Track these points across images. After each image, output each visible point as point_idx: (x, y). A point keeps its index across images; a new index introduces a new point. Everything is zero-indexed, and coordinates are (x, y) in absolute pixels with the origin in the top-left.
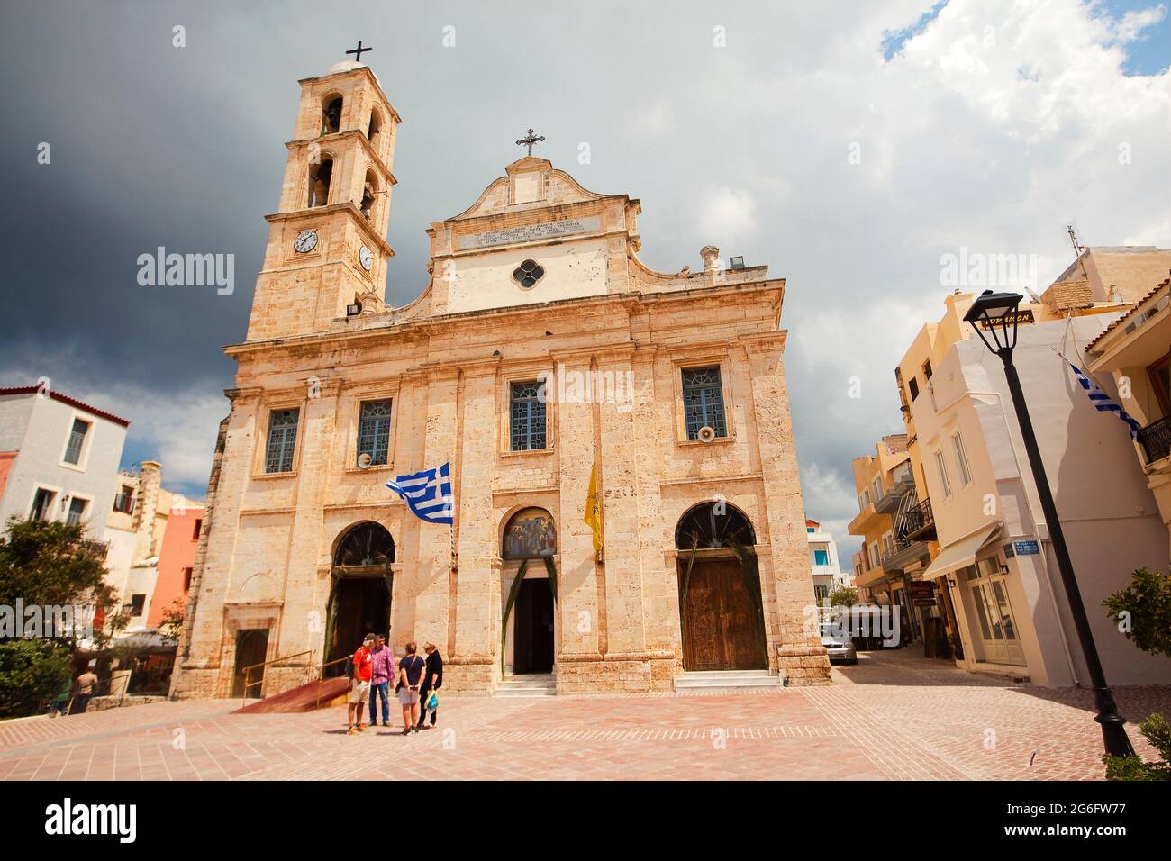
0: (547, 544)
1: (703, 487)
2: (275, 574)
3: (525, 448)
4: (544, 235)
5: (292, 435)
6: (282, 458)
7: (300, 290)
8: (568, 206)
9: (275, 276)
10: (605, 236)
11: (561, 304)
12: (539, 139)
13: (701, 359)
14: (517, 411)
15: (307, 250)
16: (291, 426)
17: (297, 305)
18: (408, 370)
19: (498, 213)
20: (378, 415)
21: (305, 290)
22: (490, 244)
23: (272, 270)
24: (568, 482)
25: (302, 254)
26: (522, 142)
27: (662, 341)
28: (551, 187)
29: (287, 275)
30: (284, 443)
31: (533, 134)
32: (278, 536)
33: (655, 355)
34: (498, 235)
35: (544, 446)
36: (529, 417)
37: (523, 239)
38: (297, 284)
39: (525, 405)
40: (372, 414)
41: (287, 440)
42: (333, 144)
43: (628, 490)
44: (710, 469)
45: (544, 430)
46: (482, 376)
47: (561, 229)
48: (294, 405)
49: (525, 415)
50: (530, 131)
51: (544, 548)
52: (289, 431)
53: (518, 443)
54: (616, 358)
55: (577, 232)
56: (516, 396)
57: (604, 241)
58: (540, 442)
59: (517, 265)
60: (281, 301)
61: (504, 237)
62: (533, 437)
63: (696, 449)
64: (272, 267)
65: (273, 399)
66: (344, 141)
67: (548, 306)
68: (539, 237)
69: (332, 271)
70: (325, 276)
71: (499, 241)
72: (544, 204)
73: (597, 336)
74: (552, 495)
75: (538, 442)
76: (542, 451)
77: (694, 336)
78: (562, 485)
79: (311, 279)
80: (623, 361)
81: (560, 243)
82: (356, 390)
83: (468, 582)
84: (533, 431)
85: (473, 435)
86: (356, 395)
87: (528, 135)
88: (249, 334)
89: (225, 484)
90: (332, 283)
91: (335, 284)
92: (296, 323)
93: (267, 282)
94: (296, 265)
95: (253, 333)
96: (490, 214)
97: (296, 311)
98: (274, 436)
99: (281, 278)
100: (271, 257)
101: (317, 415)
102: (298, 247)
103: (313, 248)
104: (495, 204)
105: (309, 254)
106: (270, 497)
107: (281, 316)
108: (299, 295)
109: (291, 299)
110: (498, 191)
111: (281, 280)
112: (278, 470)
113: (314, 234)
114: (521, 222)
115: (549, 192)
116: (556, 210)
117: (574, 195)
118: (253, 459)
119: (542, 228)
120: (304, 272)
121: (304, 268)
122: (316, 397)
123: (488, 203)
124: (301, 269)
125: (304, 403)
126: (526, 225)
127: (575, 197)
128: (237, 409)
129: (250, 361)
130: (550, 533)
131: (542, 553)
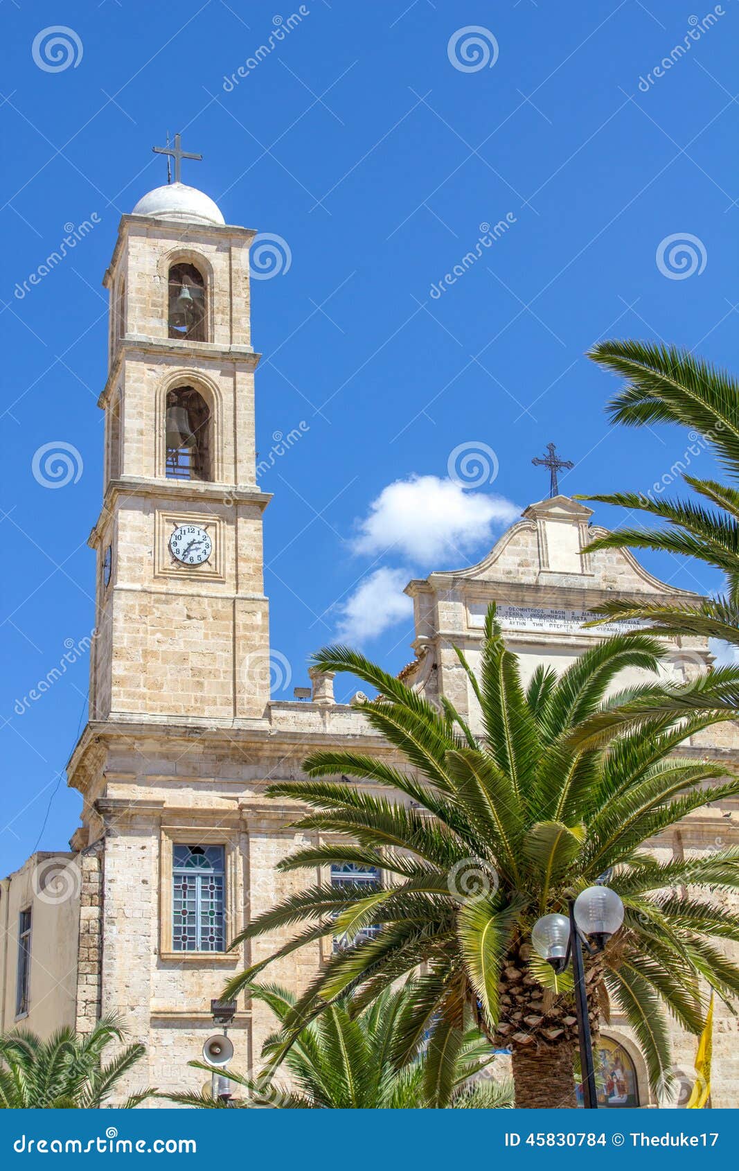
0: (616, 1089)
4: (594, 631)
5: (215, 886)
6: (199, 927)
7: (197, 634)
9: (145, 600)
12: (564, 464)
15: (196, 561)
16: (212, 871)
17: (194, 661)
20: (355, 873)
21: (206, 636)
23: (137, 586)
25: (187, 567)
26: (540, 462)
28: (599, 556)
29: (167, 602)
30: (199, 899)
31: (556, 453)
34: (526, 614)
37: (563, 630)
38: (188, 622)
41: (205, 894)
48: (216, 840)
50: (550, 446)
51: (612, 1094)
52: (205, 880)
54: (706, 838)
60: (164, 647)
64: (133, 580)
65: (180, 825)
69: (252, 612)
70: (241, 619)
72: (592, 583)
79: (214, 617)
87: (548, 453)
89: (117, 964)
90: (256, 635)
91: (262, 637)
92: (199, 694)
93: (133, 607)
94: (176, 587)
95: (123, 699)
96: (516, 581)
97: (196, 672)
98: (183, 886)
99: (157, 605)
100: (129, 560)
101: (263, 862)
102: (178, 551)
103: (206, 561)
104: (519, 565)
105: (200, 569)
106: (196, 989)
107: (169, 676)
108: (195, 643)
109: (180, 647)
110: (522, 541)
111: (158, 609)
112: (192, 946)
113: (202, 533)
114: (560, 602)
115: (596, 563)
116: (612, 596)
117: (631, 577)
118: (157, 923)
119: (590, 618)
120: (199, 603)
121: (199, 595)
122: (260, 832)
123: (509, 558)
124: (193, 596)
125: (235, 839)
126: (566, 608)
127: (634, 581)
128: (116, 833)
129: (130, 750)
130: (618, 1072)
131: (612, 1100)
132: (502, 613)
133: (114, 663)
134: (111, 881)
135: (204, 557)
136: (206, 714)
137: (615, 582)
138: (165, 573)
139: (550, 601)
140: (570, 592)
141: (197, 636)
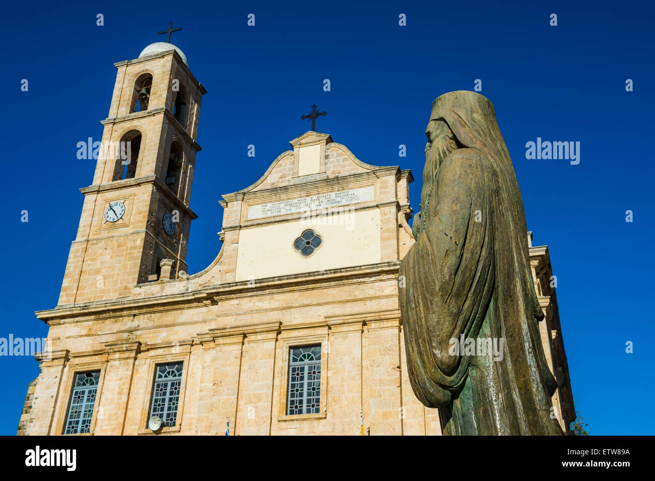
3: (300, 412)
4: (323, 205)
5: (92, 395)
6: (81, 419)
8: (344, 178)
9: (86, 244)
10: (377, 206)
11: (335, 273)
12: (321, 114)
14: (295, 374)
15: (116, 220)
16: (92, 388)
17: (103, 272)
18: (198, 335)
19: (282, 185)
20: (170, 377)
21: (112, 257)
22: (275, 214)
23: (85, 238)
25: (111, 224)
26: (306, 117)
28: (331, 159)
29: (96, 244)
30: (84, 403)
31: (317, 109)
34: (282, 205)
35: (317, 411)
36: (306, 381)
37: (304, 209)
38: (105, 252)
39: (302, 369)
40: (166, 376)
41: (88, 400)
42: (142, 121)
45: (318, 394)
46: (264, 340)
47: (338, 199)
48: (96, 367)
49: (302, 378)
50: (314, 106)
52: (90, 392)
53: (294, 406)
54: (385, 324)
55: (354, 202)
56: (294, 360)
57: (377, 210)
59: (298, 234)
61: (288, 207)
62: (309, 401)
64: (83, 236)
65: (77, 361)
66: (153, 118)
67: (323, 274)
69: (136, 240)
70: (130, 244)
71: (283, 212)
72: (324, 177)
73: (368, 303)
75: (313, 406)
76: (316, 415)
79: (118, 247)
80: (392, 327)
82: (152, 353)
84: (309, 394)
85: (254, 400)
86: (152, 357)
87: (311, 110)
88: (60, 299)
90: (136, 251)
91: (138, 252)
92: (102, 289)
93: (78, 250)
94: (105, 234)
95: (64, 298)
96: (277, 187)
98: (76, 397)
99: (91, 246)
100: (84, 226)
101: (115, 378)
102: (108, 217)
103: (121, 218)
104: (280, 178)
105: (118, 222)
107: (90, 282)
108: (106, 262)
109: (99, 266)
110: (283, 164)
111: (91, 248)
113: (122, 204)
114: (303, 193)
115: (329, 165)
116: (334, 182)
117: (350, 168)
118: (55, 419)
119: (321, 199)
120: (112, 241)
121: (112, 237)
122: (114, 360)
123: (274, 175)
124: (110, 237)
125: (105, 365)
126: (307, 196)
127: (352, 169)
128: (45, 370)
129: (60, 324)
132: (268, 208)
133: (64, 281)
134: (36, 399)
135: (120, 217)
136: (104, 299)
137: (339, 173)
138: (100, 229)
139: (297, 194)
140: (308, 186)
141: (108, 258)
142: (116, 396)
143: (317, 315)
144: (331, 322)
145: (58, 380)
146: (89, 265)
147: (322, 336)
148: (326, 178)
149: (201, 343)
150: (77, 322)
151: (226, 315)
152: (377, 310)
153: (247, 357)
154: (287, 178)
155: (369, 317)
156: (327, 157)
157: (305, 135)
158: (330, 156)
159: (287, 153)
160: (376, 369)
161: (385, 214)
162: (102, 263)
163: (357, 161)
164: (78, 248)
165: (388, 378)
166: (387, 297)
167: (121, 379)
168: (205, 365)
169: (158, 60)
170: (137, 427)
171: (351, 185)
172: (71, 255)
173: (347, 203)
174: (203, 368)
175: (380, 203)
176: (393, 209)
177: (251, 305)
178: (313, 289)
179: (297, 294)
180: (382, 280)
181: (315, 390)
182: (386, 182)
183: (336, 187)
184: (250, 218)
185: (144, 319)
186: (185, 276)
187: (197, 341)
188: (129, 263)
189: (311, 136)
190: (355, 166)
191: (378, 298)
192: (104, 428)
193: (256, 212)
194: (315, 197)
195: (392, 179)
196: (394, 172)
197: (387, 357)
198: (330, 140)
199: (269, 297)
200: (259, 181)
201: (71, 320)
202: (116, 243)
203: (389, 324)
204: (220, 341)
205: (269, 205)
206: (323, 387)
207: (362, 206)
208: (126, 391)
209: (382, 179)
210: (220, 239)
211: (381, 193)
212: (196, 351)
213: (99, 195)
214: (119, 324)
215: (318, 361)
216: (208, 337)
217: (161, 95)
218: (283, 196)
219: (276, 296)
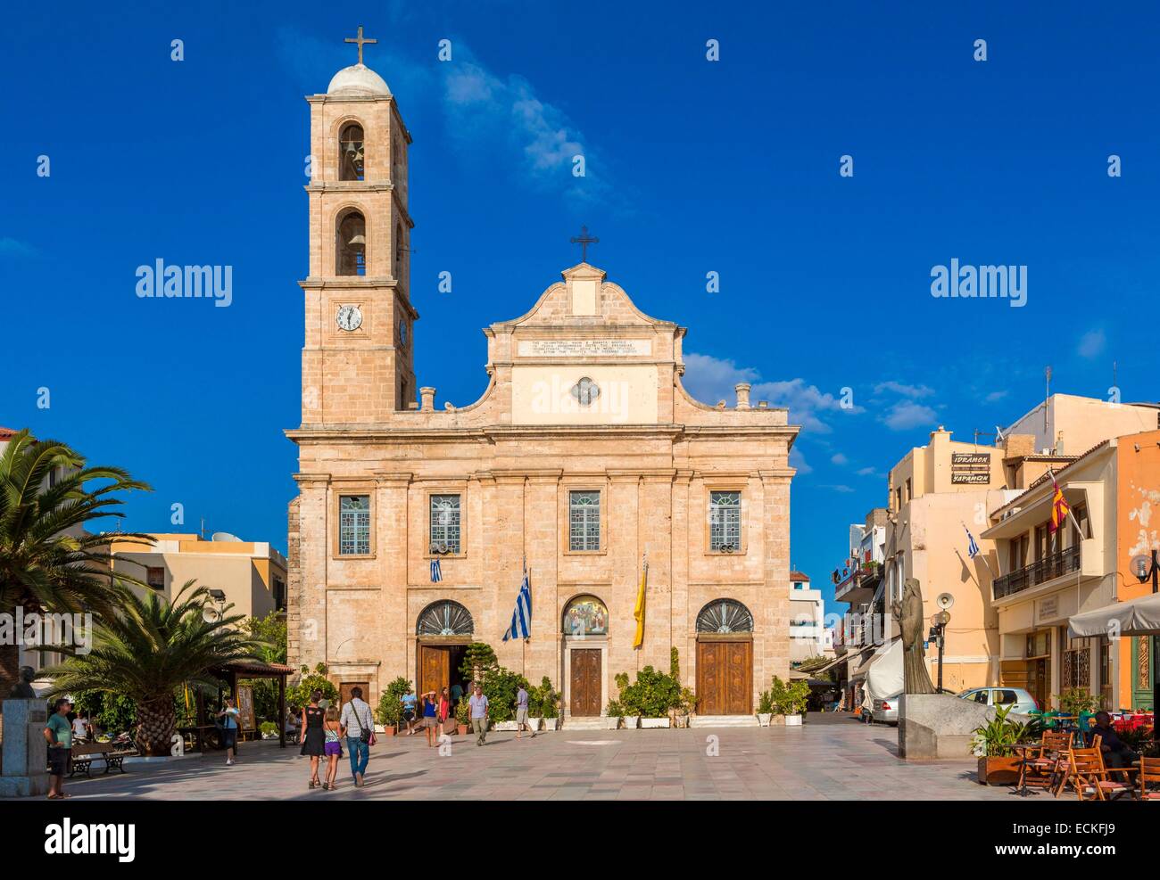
0: (597, 623)
1: (721, 588)
2: (368, 640)
3: (581, 548)
4: (600, 353)
5: (365, 519)
6: (356, 541)
8: (622, 327)
9: (322, 355)
10: (656, 364)
11: (616, 428)
12: (592, 240)
13: (727, 485)
14: (575, 516)
15: (352, 327)
16: (363, 511)
17: (350, 391)
18: (474, 471)
19: (556, 323)
20: (446, 508)
21: (358, 374)
22: (548, 354)
23: (317, 347)
24: (618, 578)
25: (347, 332)
27: (697, 467)
28: (607, 302)
29: (334, 355)
30: (356, 526)
31: (588, 233)
32: (366, 609)
33: (691, 479)
34: (555, 346)
35: (597, 548)
36: (585, 522)
37: (579, 354)
38: (347, 367)
39: (582, 511)
40: (441, 507)
41: (359, 523)
43: (664, 587)
44: (725, 574)
45: (597, 534)
46: (546, 484)
47: (615, 349)
48: (365, 493)
49: (582, 520)
50: (585, 229)
51: (595, 627)
52: (359, 516)
53: (575, 544)
54: (659, 480)
55: (631, 354)
56: (574, 503)
57: (654, 367)
58: (594, 543)
60: (332, 384)
61: (562, 349)
62: (589, 539)
63: (716, 558)
64: (314, 343)
65: (341, 485)
66: (375, 196)
67: (605, 429)
68: (595, 355)
69: (385, 357)
70: (377, 361)
71: (557, 354)
72: (600, 321)
73: (645, 459)
74: (606, 588)
76: (597, 552)
77: (723, 466)
78: (614, 581)
79: (363, 363)
80: (666, 483)
81: (615, 365)
82: (425, 484)
83: (539, 651)
84: (589, 533)
85: (539, 536)
86: (426, 488)
87: (581, 232)
88: (303, 417)
89: (307, 562)
90: (387, 371)
91: (390, 373)
92: (353, 410)
93: (313, 360)
94: (341, 345)
95: (309, 416)
96: (549, 324)
97: (352, 397)
98: (346, 520)
99: (328, 358)
100: (312, 330)
101: (389, 505)
102: (341, 323)
103: (359, 327)
104: (552, 313)
105: (355, 332)
106: (352, 575)
107: (336, 401)
108: (351, 379)
109: (342, 382)
110: (555, 298)
111: (329, 360)
112: (352, 552)
113: (356, 309)
114: (578, 336)
115: (605, 308)
116: (612, 329)
117: (628, 315)
118: (330, 540)
119: (598, 345)
120: (354, 355)
121: (353, 350)
122: (386, 488)
123: (544, 310)
124: (349, 350)
125: (374, 492)
126: (583, 339)
127: (629, 318)
128: (305, 492)
129: (312, 445)
130: (600, 615)
131: (593, 630)
132: (539, 346)
133: (304, 394)
134: (303, 519)
136: (358, 422)
137: (616, 319)
138: (333, 339)
139: (571, 336)
140: (584, 329)
141: (353, 374)
142: (394, 524)
143: (598, 465)
144: (611, 473)
145: (323, 502)
146: (330, 380)
147: (602, 485)
148: (603, 324)
149: (479, 480)
150: (333, 444)
151: (506, 456)
152: (654, 467)
153: (529, 498)
154: (560, 315)
155: (647, 472)
156: (603, 298)
157: (579, 266)
158: (607, 298)
159: (560, 284)
160: (651, 518)
161: (663, 373)
162: (347, 380)
163: (635, 308)
164: (312, 358)
165: (661, 526)
166: (662, 455)
167: (396, 507)
168: (485, 501)
169: (368, 105)
170: (422, 551)
171: (628, 335)
172: (305, 365)
173: (625, 354)
174: (483, 503)
175: (659, 361)
176: (670, 369)
177: (530, 448)
178: (593, 440)
179: (577, 443)
180: (657, 439)
181: (594, 530)
182: (665, 339)
183: (613, 335)
184: (521, 354)
185: (410, 449)
186: (453, 409)
187: (474, 476)
188: (382, 385)
189: (584, 269)
190: (633, 314)
191: (654, 455)
192: (387, 551)
193: (526, 349)
194: (590, 342)
195: (669, 336)
196: (674, 330)
197: (660, 508)
198: (605, 278)
199: (548, 442)
200: (529, 314)
201: (327, 442)
202: (360, 359)
203: (664, 480)
204: (502, 480)
205: (541, 343)
206: (602, 530)
207: (640, 361)
208: (404, 518)
209: (661, 335)
210: (488, 372)
211: (659, 351)
212: (472, 487)
213: (324, 292)
214: (383, 451)
215: (596, 506)
216: (487, 475)
217: (381, 163)
218: (557, 336)
219: (555, 442)
